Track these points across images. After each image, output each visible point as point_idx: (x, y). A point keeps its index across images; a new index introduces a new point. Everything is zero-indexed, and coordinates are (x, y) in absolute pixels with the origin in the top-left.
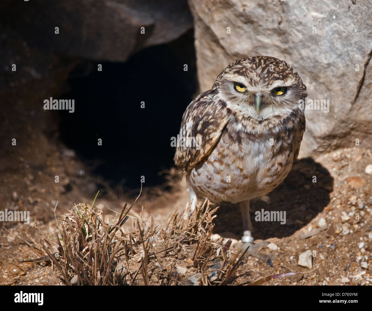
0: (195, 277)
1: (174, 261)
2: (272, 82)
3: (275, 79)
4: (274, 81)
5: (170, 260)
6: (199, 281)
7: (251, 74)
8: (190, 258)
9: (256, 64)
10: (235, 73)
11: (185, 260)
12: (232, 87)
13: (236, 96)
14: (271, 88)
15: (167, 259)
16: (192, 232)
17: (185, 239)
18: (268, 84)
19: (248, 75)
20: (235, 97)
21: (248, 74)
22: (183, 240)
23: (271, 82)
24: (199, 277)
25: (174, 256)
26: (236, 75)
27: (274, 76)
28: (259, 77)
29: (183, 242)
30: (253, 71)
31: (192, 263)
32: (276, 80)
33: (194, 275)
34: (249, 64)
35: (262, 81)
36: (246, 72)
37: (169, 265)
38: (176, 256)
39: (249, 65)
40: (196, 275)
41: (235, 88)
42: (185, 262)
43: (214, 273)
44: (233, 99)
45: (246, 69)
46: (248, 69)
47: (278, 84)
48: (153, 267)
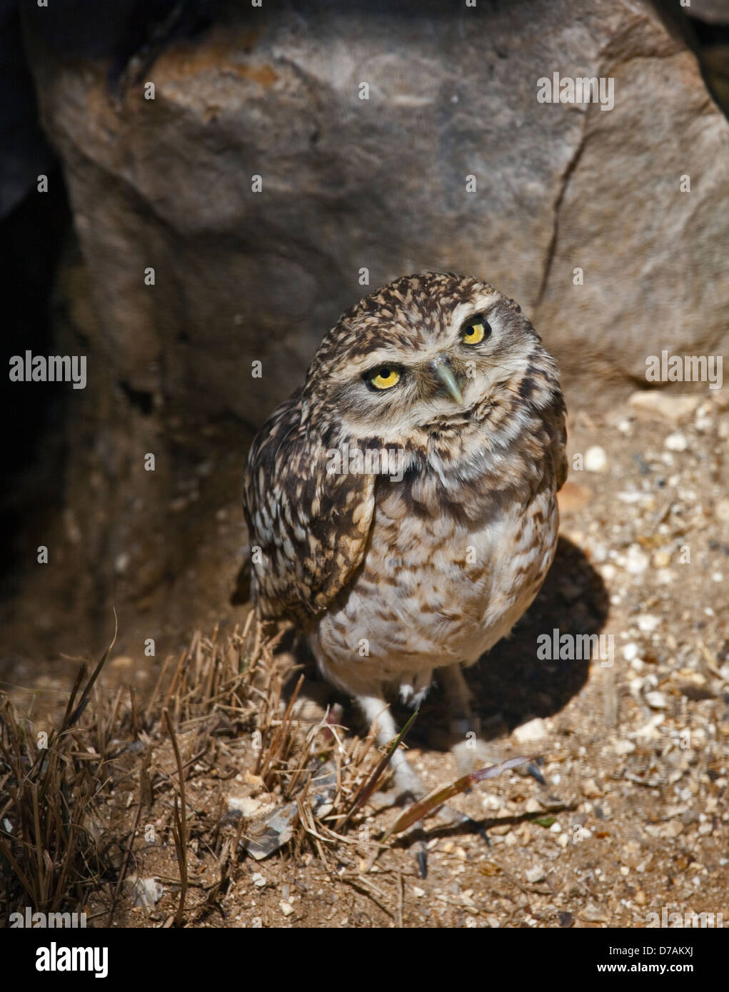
0: (281, 815)
1: (213, 787)
2: (448, 319)
3: (447, 309)
4: (449, 314)
5: (204, 787)
6: (290, 824)
7: (392, 331)
8: (248, 772)
9: (384, 307)
10: (351, 356)
11: (239, 778)
12: (362, 391)
13: (386, 402)
14: (454, 330)
15: (194, 784)
16: (233, 703)
17: (222, 724)
18: (442, 327)
19: (387, 337)
20: (388, 407)
21: (387, 334)
22: (216, 728)
23: (445, 321)
24: (289, 814)
25: (208, 775)
26: (357, 359)
27: (441, 306)
28: (411, 328)
29: (217, 734)
30: (393, 323)
31: (258, 781)
32: (452, 310)
33: (278, 813)
34: (370, 319)
35: (422, 331)
36: (378, 336)
37: (207, 798)
38: (214, 772)
39: (374, 320)
40: (281, 811)
41: (373, 388)
42: (241, 783)
43: (322, 796)
44: (386, 412)
45: (373, 332)
46: (377, 327)
47: (461, 314)
48: (166, 812)
